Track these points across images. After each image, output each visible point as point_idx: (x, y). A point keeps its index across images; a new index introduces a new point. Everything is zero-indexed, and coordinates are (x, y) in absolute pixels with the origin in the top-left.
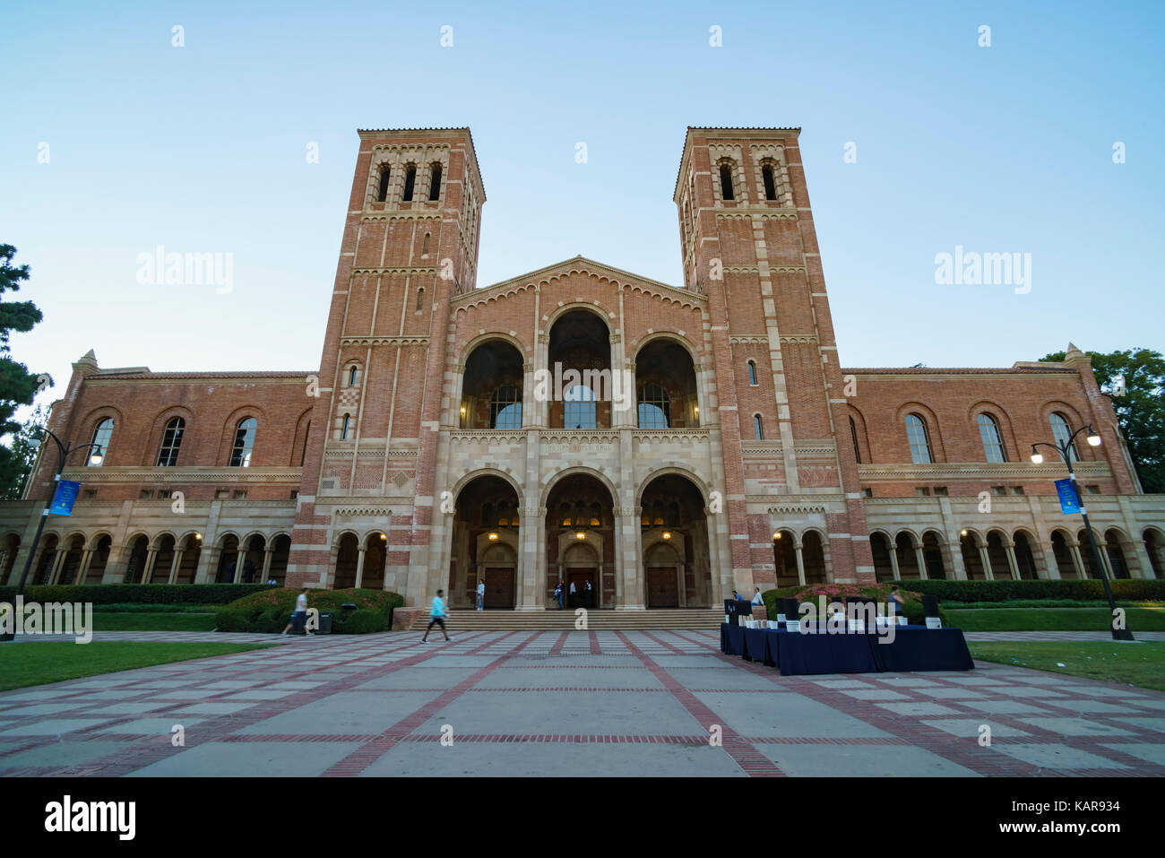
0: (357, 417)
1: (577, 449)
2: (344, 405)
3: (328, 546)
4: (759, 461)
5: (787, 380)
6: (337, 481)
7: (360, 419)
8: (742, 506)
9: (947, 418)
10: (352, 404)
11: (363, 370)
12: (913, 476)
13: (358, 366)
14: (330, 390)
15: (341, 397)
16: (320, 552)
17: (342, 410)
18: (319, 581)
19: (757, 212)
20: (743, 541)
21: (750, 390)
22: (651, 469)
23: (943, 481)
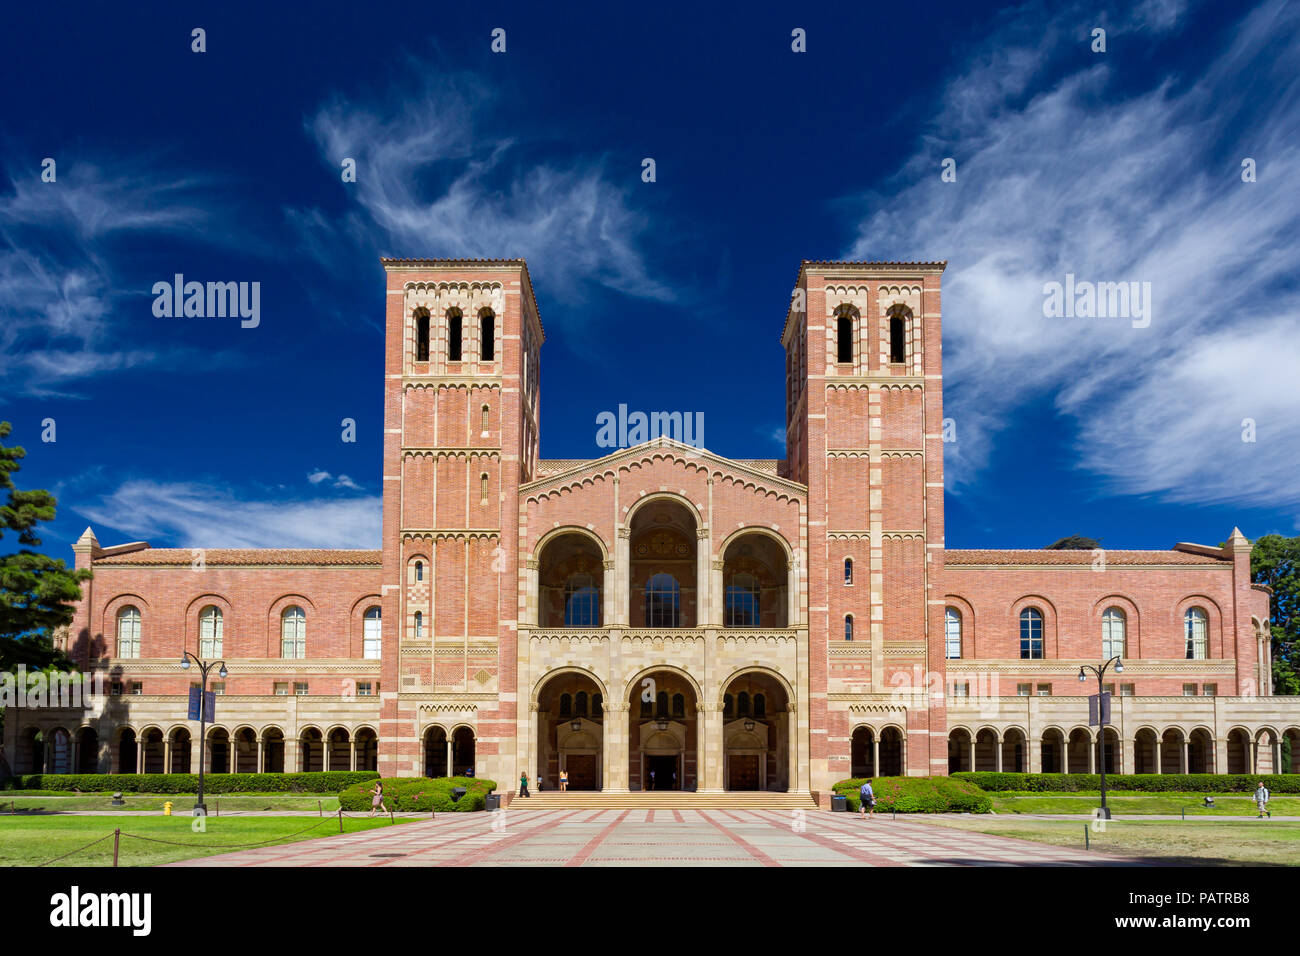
0: (430, 615)
1: (660, 648)
2: (414, 602)
3: (417, 739)
4: (845, 661)
5: (885, 579)
6: (417, 678)
7: (433, 617)
8: (823, 703)
9: (1068, 612)
10: (423, 602)
11: (430, 565)
12: (1017, 672)
13: (424, 561)
14: (397, 587)
15: (409, 595)
16: (410, 743)
17: (412, 608)
18: (411, 769)
19: (875, 380)
20: (822, 735)
21: (844, 590)
22: (734, 668)
23: (1047, 678)
